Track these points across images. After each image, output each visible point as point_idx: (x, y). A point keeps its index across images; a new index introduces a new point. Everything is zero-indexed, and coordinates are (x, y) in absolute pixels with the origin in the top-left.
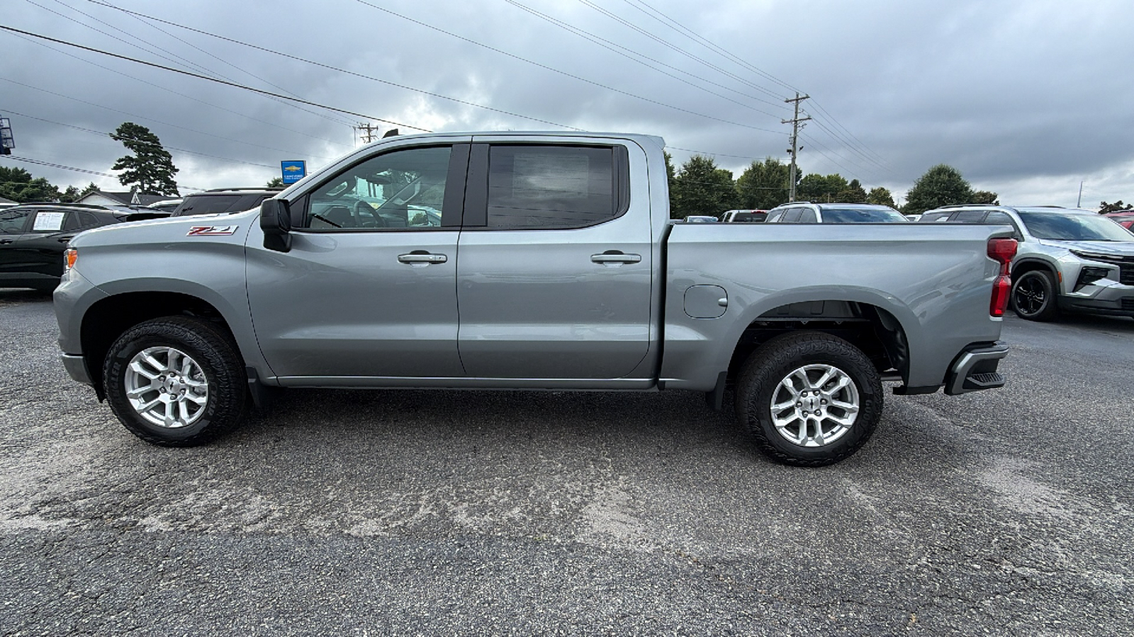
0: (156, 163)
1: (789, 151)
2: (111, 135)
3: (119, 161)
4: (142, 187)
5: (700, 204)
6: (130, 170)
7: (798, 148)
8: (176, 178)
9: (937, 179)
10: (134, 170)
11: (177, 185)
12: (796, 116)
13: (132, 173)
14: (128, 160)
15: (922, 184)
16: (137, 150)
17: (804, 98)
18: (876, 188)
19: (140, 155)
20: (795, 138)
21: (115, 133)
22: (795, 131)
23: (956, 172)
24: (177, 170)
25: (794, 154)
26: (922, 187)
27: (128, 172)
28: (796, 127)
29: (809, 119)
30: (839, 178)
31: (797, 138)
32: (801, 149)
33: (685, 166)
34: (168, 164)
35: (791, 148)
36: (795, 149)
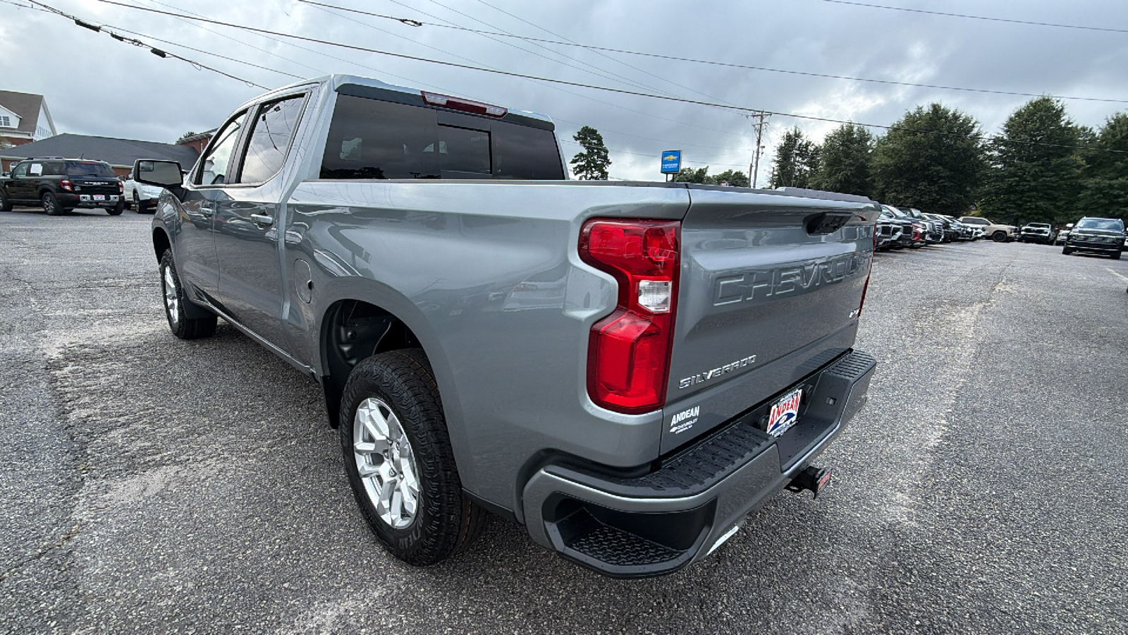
0: (598, 157)
2: (574, 137)
3: (576, 157)
4: (586, 177)
6: (581, 164)
8: (608, 169)
10: (583, 163)
11: (608, 175)
13: (582, 165)
14: (582, 155)
16: (588, 148)
19: (588, 152)
21: (576, 135)
24: (610, 163)
27: (579, 165)
34: (605, 158)
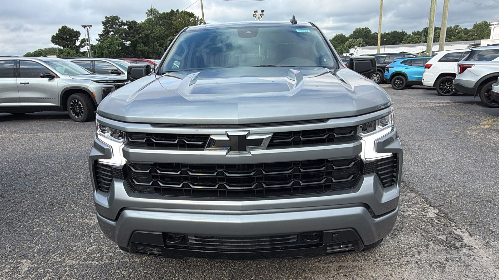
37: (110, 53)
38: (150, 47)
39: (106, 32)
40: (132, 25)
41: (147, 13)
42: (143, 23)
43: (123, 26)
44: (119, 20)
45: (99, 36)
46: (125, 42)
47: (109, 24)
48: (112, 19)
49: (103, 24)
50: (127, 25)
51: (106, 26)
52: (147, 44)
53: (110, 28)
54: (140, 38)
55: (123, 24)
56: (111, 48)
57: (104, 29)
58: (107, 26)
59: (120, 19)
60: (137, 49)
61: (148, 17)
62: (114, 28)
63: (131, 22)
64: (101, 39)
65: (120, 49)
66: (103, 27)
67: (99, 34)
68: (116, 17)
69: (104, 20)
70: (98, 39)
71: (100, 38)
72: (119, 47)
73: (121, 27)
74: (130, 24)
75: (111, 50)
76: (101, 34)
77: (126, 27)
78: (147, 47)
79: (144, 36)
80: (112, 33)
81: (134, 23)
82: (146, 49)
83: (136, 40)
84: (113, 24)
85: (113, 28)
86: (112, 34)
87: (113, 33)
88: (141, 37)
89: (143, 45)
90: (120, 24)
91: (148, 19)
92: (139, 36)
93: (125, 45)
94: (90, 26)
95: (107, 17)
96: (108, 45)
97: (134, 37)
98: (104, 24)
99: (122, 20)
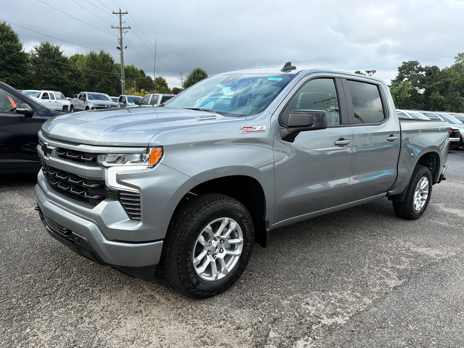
1: (118, 48)
5: (54, 80)
7: (124, 48)
9: (198, 76)
12: (121, 25)
15: (191, 78)
17: (125, 13)
18: (158, 77)
20: (121, 40)
22: (121, 35)
23: (205, 73)
25: (122, 51)
26: (190, 80)
28: (121, 32)
29: (130, 28)
30: (134, 68)
31: (123, 40)
32: (126, 47)
33: (36, 49)
35: (119, 46)
36: (122, 47)
37: (398, 100)
38: (448, 97)
39: (400, 78)
40: (432, 71)
41: (456, 58)
42: (449, 69)
43: (420, 72)
44: (417, 65)
45: (392, 81)
46: (419, 89)
47: (405, 70)
48: (409, 65)
49: (398, 70)
50: (425, 71)
51: (401, 72)
52: (444, 93)
53: (405, 74)
54: (436, 86)
55: (421, 69)
56: (400, 95)
57: (399, 74)
58: (403, 71)
59: (419, 64)
60: (430, 98)
61: (457, 62)
62: (410, 74)
63: (431, 67)
64: (393, 85)
65: (409, 97)
66: (398, 72)
67: (392, 80)
68: (415, 62)
69: (401, 65)
70: (390, 85)
71: (391, 84)
72: (409, 95)
73: (418, 73)
74: (429, 70)
75: (400, 97)
76: (394, 80)
77: (424, 73)
78: (443, 96)
79: (442, 83)
80: (406, 79)
81: (435, 69)
82: (441, 99)
83: (432, 88)
84: (410, 69)
85: (408, 74)
86: (406, 81)
87: (408, 80)
88: (438, 85)
89: (439, 94)
90: (417, 70)
91: (456, 64)
92: (436, 83)
93: (418, 93)
94: (374, 72)
95: (405, 62)
96: (397, 92)
97: (431, 84)
98: (400, 69)
99: (421, 66)
